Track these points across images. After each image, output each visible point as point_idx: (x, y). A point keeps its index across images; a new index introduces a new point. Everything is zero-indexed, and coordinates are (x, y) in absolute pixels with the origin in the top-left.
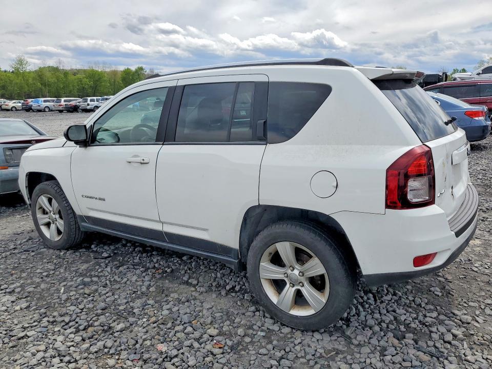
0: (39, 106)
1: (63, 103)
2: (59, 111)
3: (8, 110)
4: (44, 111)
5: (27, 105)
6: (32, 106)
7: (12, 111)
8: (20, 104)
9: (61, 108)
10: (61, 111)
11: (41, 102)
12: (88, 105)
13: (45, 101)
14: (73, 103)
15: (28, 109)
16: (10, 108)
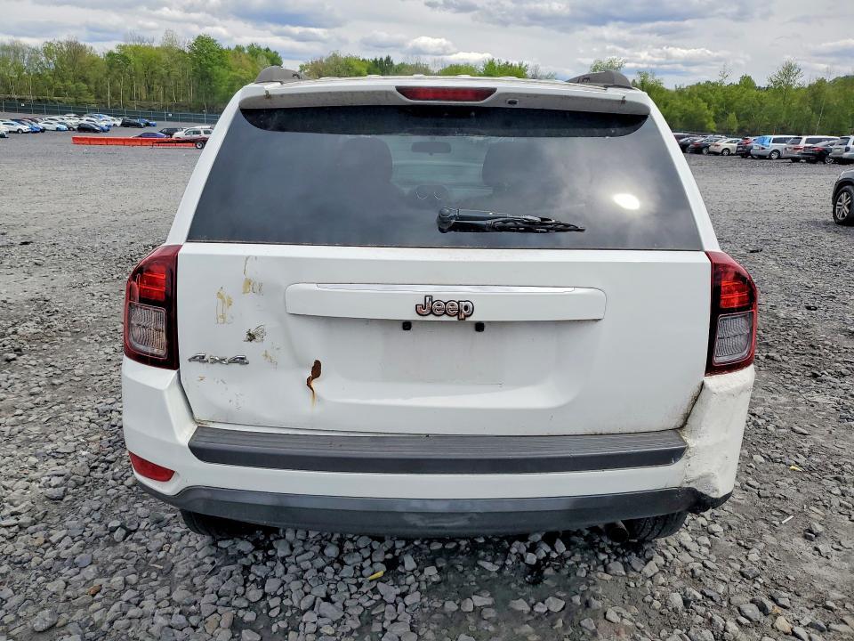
0: (763, 149)
1: (803, 144)
2: (791, 158)
3: (716, 154)
4: (770, 158)
5: (745, 147)
6: (752, 148)
7: (723, 155)
8: (736, 145)
9: (796, 154)
10: (795, 160)
11: (769, 143)
12: (847, 150)
13: (775, 141)
14: (820, 145)
15: (745, 153)
16: (720, 151)
